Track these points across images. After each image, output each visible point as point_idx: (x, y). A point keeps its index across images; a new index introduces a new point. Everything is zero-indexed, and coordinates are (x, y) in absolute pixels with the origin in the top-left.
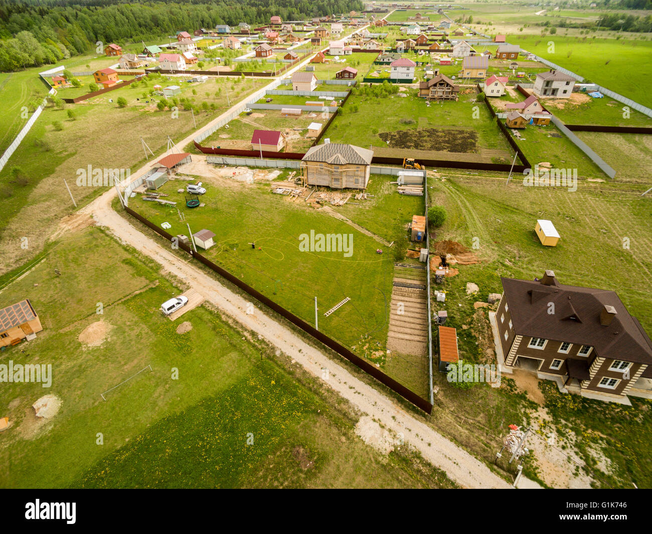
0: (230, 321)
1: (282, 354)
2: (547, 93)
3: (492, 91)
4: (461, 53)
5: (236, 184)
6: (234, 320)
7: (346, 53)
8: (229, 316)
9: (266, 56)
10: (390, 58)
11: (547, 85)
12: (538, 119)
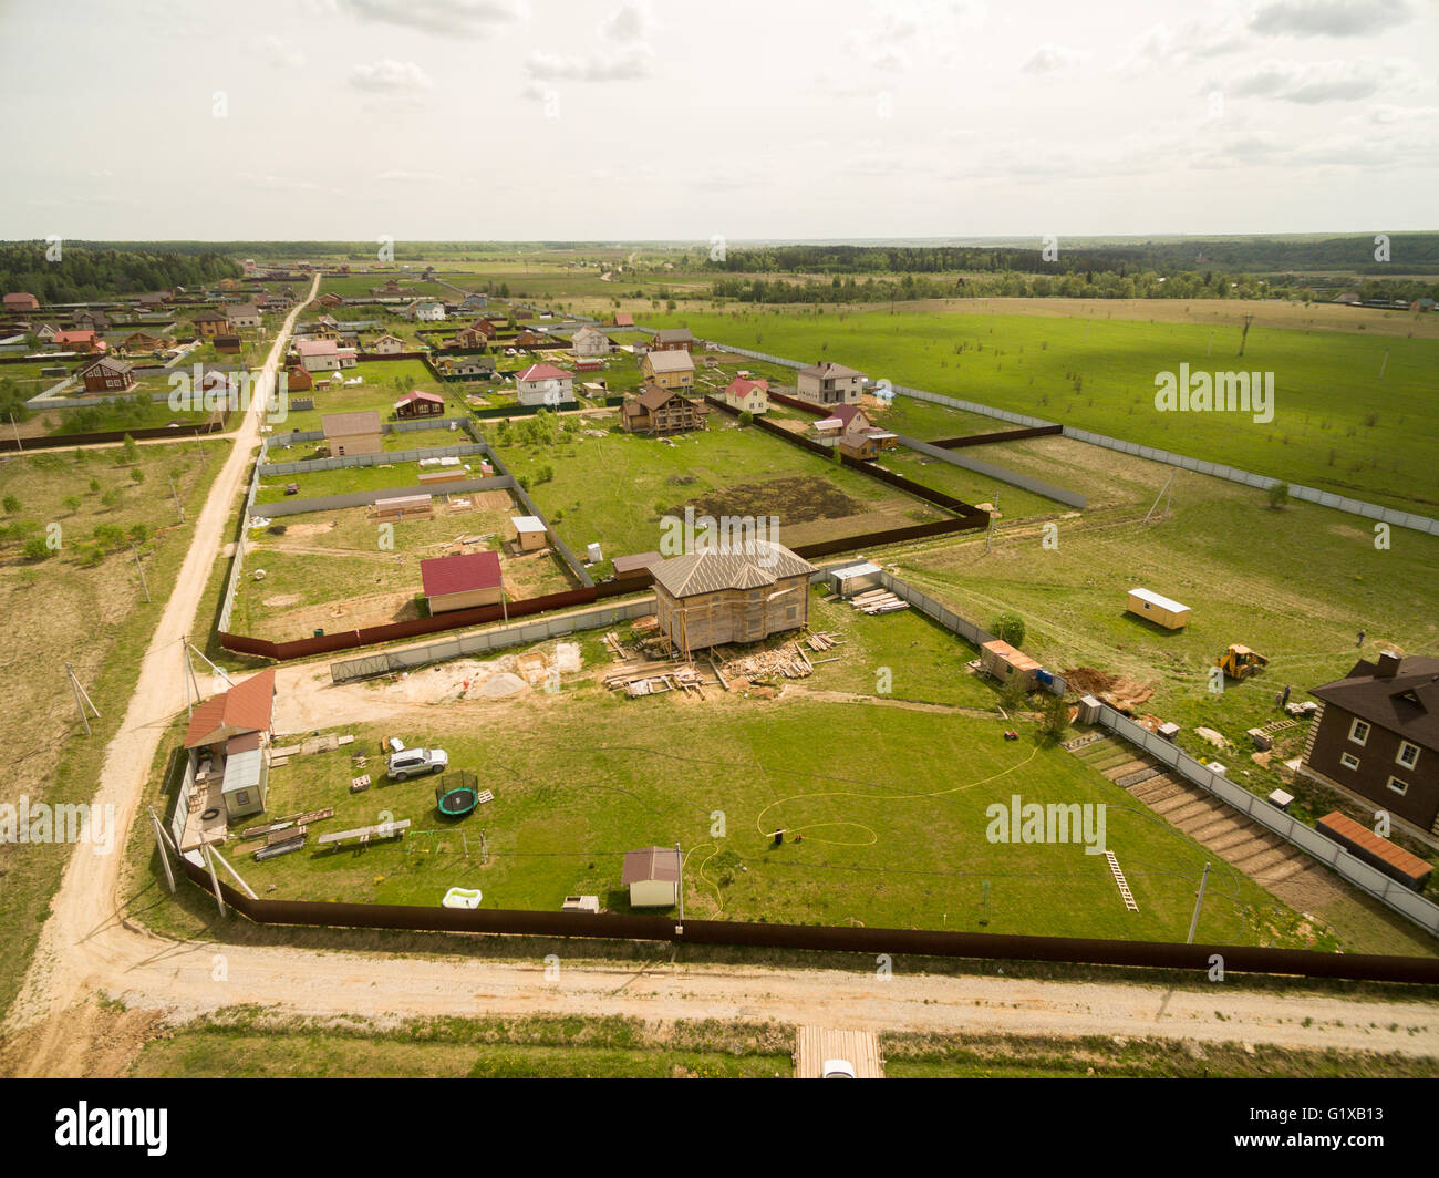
0: (1007, 1051)
1: (1208, 1047)
2: (830, 399)
3: (752, 406)
4: (594, 348)
5: (501, 710)
6: (1010, 1039)
7: (345, 365)
8: (988, 1040)
9: (124, 388)
10: (474, 367)
11: (826, 387)
12: (881, 440)
